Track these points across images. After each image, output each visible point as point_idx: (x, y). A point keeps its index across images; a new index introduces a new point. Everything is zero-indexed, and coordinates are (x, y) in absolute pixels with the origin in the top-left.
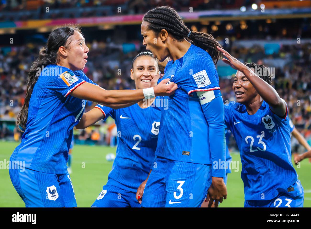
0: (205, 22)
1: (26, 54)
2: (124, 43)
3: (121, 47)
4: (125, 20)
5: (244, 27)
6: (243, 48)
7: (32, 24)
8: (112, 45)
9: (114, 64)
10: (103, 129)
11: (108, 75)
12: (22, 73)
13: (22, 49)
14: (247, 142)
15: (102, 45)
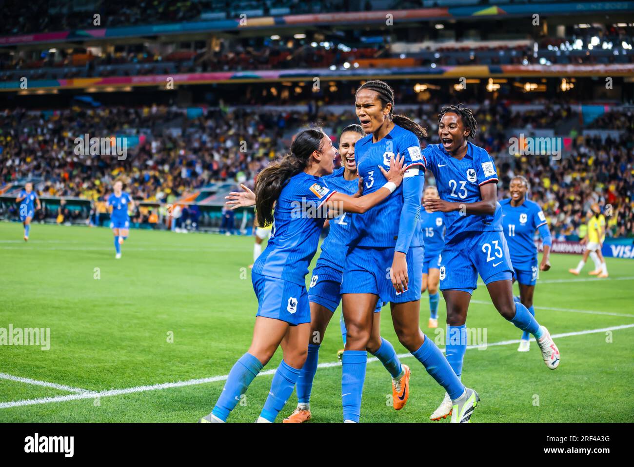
0: (287, 83)
1: (71, 119)
2: (188, 107)
3: (185, 111)
4: (190, 79)
5: (333, 89)
6: (332, 115)
7: (79, 83)
8: (174, 109)
9: (176, 132)
10: (162, 210)
11: (169, 145)
12: (66, 141)
13: (67, 112)
14: (450, 186)
15: (163, 109)
